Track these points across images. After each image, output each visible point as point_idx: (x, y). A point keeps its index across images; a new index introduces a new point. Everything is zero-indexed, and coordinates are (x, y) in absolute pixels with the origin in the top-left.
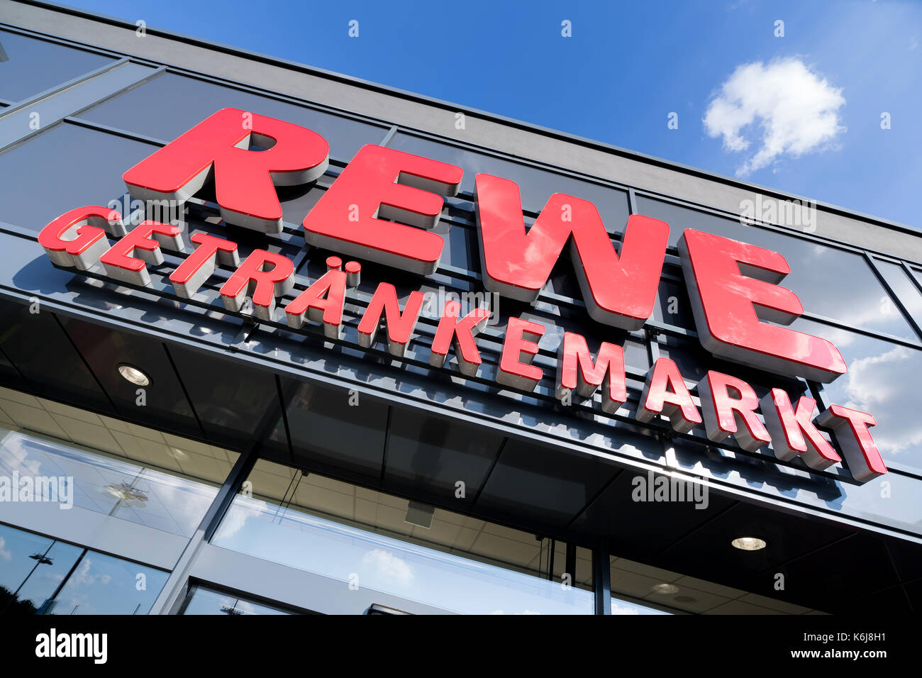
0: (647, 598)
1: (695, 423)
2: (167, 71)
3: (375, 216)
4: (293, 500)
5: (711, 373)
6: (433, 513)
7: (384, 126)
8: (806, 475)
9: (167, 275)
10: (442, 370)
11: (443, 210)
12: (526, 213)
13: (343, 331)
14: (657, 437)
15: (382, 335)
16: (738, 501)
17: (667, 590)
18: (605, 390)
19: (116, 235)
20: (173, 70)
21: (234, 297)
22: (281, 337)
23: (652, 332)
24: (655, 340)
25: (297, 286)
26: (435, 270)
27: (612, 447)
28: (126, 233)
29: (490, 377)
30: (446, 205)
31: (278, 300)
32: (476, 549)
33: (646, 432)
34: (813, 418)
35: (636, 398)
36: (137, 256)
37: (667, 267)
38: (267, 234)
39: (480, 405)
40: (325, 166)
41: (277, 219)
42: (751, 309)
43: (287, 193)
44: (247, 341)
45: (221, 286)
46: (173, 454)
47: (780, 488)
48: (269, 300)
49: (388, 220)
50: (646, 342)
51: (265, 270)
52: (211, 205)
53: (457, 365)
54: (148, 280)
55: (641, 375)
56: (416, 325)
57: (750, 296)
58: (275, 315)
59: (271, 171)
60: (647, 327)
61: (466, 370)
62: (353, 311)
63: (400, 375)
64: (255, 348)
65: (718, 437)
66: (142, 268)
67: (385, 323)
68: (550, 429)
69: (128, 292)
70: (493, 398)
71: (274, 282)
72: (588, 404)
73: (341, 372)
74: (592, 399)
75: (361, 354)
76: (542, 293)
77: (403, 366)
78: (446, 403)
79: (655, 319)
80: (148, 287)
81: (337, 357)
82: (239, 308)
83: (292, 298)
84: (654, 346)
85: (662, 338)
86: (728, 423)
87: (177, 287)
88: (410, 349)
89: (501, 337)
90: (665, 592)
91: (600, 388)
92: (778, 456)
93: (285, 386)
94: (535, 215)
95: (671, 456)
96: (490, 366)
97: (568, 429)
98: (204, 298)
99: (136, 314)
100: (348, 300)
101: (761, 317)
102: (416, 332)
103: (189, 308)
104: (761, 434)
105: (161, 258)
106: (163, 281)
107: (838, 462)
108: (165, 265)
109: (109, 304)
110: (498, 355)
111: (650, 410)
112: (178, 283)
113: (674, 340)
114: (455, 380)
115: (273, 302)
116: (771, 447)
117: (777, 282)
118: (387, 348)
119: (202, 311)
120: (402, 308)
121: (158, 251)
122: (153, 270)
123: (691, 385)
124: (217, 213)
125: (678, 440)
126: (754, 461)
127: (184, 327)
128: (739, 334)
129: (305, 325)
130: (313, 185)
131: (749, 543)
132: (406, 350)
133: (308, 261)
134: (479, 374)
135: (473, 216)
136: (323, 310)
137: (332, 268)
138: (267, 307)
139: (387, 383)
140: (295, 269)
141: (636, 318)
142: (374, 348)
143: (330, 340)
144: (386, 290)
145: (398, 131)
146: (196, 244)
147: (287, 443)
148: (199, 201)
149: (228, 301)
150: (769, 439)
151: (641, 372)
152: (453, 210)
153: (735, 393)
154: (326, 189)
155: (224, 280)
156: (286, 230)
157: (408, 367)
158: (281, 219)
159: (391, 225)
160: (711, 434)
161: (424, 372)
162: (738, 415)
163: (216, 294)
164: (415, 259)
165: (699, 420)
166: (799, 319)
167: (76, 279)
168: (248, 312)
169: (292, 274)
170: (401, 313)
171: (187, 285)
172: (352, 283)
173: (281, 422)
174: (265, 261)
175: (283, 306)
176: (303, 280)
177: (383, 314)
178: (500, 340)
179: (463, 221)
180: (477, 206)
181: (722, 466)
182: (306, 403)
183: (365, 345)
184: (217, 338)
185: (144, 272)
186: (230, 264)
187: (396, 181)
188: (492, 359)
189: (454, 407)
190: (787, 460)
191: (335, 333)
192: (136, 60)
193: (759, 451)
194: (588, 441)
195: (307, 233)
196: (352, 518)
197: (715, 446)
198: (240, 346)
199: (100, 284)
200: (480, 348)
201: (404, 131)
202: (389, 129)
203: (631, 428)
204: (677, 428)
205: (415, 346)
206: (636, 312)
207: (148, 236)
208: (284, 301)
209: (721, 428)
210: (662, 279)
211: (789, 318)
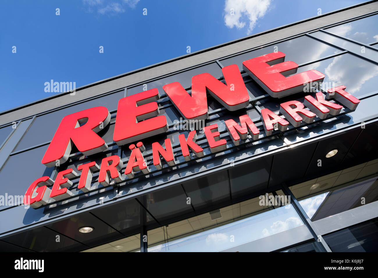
0: (311, 194)
1: (287, 125)
2: (37, 117)
3: (137, 122)
4: (169, 238)
5: (281, 105)
6: (220, 211)
7: (122, 90)
8: (335, 119)
9: (77, 187)
10: (192, 160)
11: (158, 106)
12: (187, 90)
13: (150, 169)
14: (278, 137)
15: (164, 161)
16: (318, 142)
17: (315, 187)
18: (250, 133)
19: (51, 185)
20: (38, 115)
21: (104, 181)
22: (129, 184)
23: (253, 103)
24: (256, 105)
25: (124, 163)
26: (168, 128)
27: (265, 150)
28: (54, 181)
29: (209, 153)
30: (158, 104)
31: (120, 172)
32: (243, 214)
33: (273, 138)
34: (324, 98)
35: (262, 129)
36: (62, 187)
37: (245, 78)
38: (103, 151)
39: (212, 164)
40: (110, 116)
41: (104, 144)
42: (281, 75)
43: (101, 133)
44: (118, 193)
45: (98, 179)
46: (117, 248)
47: (329, 128)
48: (117, 174)
49: (142, 121)
50: (254, 107)
51: (110, 164)
52: (78, 153)
53: (196, 156)
54: (71, 193)
56: (173, 150)
57: (278, 71)
58: (123, 178)
59: (92, 129)
60: (251, 102)
61: (200, 155)
62: (149, 159)
63: (178, 171)
64: (123, 194)
65: (298, 124)
66: (67, 190)
67: (162, 157)
68: (241, 158)
69: (67, 202)
70: (215, 159)
71: (115, 166)
72: (248, 141)
73: (157, 183)
74: (248, 138)
75: (160, 173)
76: (209, 113)
77: (178, 168)
78: (200, 171)
79: (252, 98)
80: (72, 196)
81: (153, 178)
82: (109, 183)
83: (125, 168)
84: (257, 107)
85: (258, 103)
86: (298, 118)
87: (83, 190)
88: (176, 160)
89: (204, 137)
90: (315, 188)
91: (248, 133)
92: (322, 118)
93: (141, 201)
94: (190, 89)
95: (287, 141)
96: (207, 149)
97: (246, 154)
98: (94, 187)
99: (74, 208)
100: (145, 157)
101: (286, 76)
102: (175, 153)
103: (91, 194)
104: (311, 114)
105: (71, 183)
106: (77, 190)
107: (341, 108)
108: (74, 184)
109: (62, 210)
110: (207, 143)
111: (270, 130)
112: (82, 188)
113: (262, 101)
114: (198, 161)
115: (119, 174)
116: (317, 117)
117: (283, 61)
118: (168, 165)
119: (97, 192)
120: (165, 148)
121: (69, 181)
122: (71, 189)
123: (278, 113)
124: (82, 155)
125: (285, 134)
126: (315, 125)
127: (93, 202)
128: (283, 86)
129: (135, 174)
130: (109, 124)
131: (332, 154)
132: (175, 162)
133: (123, 151)
134: (205, 154)
135: (170, 102)
136: (138, 166)
137: (133, 149)
138: (118, 177)
139: (175, 177)
140: (120, 157)
141: (245, 102)
142: (163, 168)
143: (147, 174)
144: (156, 145)
145: (128, 89)
146: (80, 170)
147: (153, 219)
148: (73, 155)
149: (103, 183)
150: (315, 115)
151: (259, 119)
152: (162, 104)
153: (294, 107)
154: (114, 123)
155: (97, 177)
156: (109, 146)
157: (179, 167)
158: (105, 143)
159: (144, 122)
160: (295, 125)
161: (186, 165)
162: (299, 113)
163: (98, 183)
164: (159, 128)
165: (288, 123)
166: (298, 68)
167: (46, 209)
168: (113, 183)
169: (120, 159)
170: (165, 150)
171: (86, 186)
172: (142, 150)
173: (147, 213)
174: (108, 161)
175: (124, 173)
176: (126, 159)
177: (160, 154)
178: (205, 138)
179: (168, 105)
180: (169, 97)
181: (305, 133)
182: (152, 200)
183: (160, 169)
184: (108, 198)
185: (68, 191)
186: (97, 170)
187: (137, 106)
188: (206, 146)
189: (203, 171)
190: (326, 118)
191: (147, 171)
192: (24, 120)
193: (314, 121)
194: (256, 153)
195: (117, 143)
196: (193, 231)
197: (299, 128)
198: (117, 196)
199: (55, 205)
200: (199, 145)
201: (129, 87)
202: (124, 90)
203: (267, 140)
204: (282, 130)
205: (177, 158)
206: (244, 100)
207: (62, 178)
208: (123, 171)
209: (297, 121)
210: (245, 83)
211: (295, 70)
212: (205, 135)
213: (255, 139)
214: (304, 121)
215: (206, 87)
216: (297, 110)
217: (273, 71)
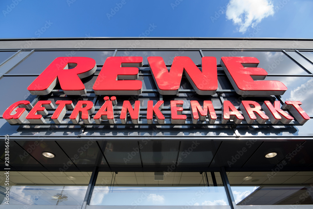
0: (242, 184)
1: (242, 119)
2: (35, 51)
3: (117, 79)
4: (115, 183)
6: (163, 174)
7: (113, 50)
8: (283, 127)
9: (50, 118)
10: (152, 124)
11: (139, 72)
12: (167, 66)
13: (116, 120)
14: (231, 128)
15: (129, 118)
16: (263, 142)
17: (248, 179)
19: (30, 109)
20: (37, 50)
21: (75, 119)
22: (95, 128)
23: (220, 94)
24: (221, 96)
25: (96, 110)
26: (142, 92)
27: (217, 135)
29: (169, 123)
31: (91, 116)
32: (181, 183)
33: (226, 127)
34: (280, 107)
35: (220, 117)
36: (38, 114)
37: (219, 71)
39: (169, 133)
40: (95, 68)
41: (84, 89)
42: (250, 77)
43: (85, 80)
44: (83, 132)
45: (70, 117)
46: (70, 178)
47: (277, 134)
50: (219, 97)
51: (83, 107)
52: (60, 90)
53: (157, 122)
54: (44, 121)
55: (220, 108)
56: (139, 112)
57: (249, 73)
59: (77, 74)
60: (217, 92)
61: (161, 122)
62: (118, 113)
63: (139, 130)
64: (87, 134)
66: (41, 117)
67: (129, 114)
68: (195, 135)
69: (39, 127)
70: (173, 129)
71: (88, 110)
72: (204, 123)
73: (119, 134)
74: (206, 120)
75: (124, 127)
76: (179, 90)
77: (139, 127)
78: (157, 135)
79: (219, 89)
80: (45, 123)
81: (116, 130)
82: (78, 122)
83: (94, 114)
84: (222, 98)
85: (223, 95)
86: (253, 116)
87: (55, 121)
88: (140, 120)
89: (169, 108)
91: (207, 117)
92: (273, 123)
93: (101, 145)
94: (170, 66)
95: (237, 133)
96: (169, 119)
97: (200, 133)
98: (65, 122)
99: (43, 134)
100: (115, 110)
101: (254, 79)
102: (140, 114)
103: (61, 127)
104: (265, 116)
105: (47, 113)
106: (50, 120)
107: (292, 119)
108: (49, 115)
109: (33, 133)
110: (170, 115)
111: (226, 119)
112: (55, 119)
113: (228, 94)
114: (158, 127)
116: (269, 121)
117: (256, 66)
118: (132, 122)
119: (66, 126)
120: (133, 107)
121: (45, 110)
122: (45, 117)
123: (237, 107)
124: (63, 93)
125: (238, 127)
126: (265, 127)
127: (61, 134)
128: (249, 87)
129: (102, 122)
130: (93, 75)
131: (271, 155)
132: (138, 121)
133: (98, 101)
134: (165, 122)
135: (150, 72)
136: (107, 115)
137: (106, 100)
138: (87, 119)
139: (135, 134)
140: (94, 104)
141: (213, 90)
142: (127, 123)
143: (112, 125)
144: (126, 103)
145: (118, 51)
146: (57, 104)
147: (107, 164)
148: (55, 90)
149: (73, 121)
150: (268, 118)
152: (143, 71)
154: (97, 76)
155: (70, 114)
156: (88, 92)
157: (141, 127)
158: (85, 89)
159: (123, 81)
160: (248, 122)
161: (147, 127)
163: (69, 120)
164: (134, 90)
165: (243, 118)
166: (267, 77)
167: (20, 127)
168: (81, 123)
169: (93, 106)
170: (134, 109)
171: (58, 119)
172: (114, 104)
173: (103, 158)
174: (83, 104)
175: (93, 118)
176: (98, 107)
178: (169, 110)
179: (147, 74)
180: (150, 68)
181: (255, 131)
182: (112, 150)
183: (124, 123)
184: (73, 134)
185: (42, 119)
186: (72, 109)
187: (121, 67)
188: (169, 117)
189: (160, 136)
190: (276, 124)
191: (113, 122)
192: (23, 50)
193: (266, 123)
194: (208, 135)
195: (95, 91)
196: (137, 184)
197: (251, 125)
198: (81, 135)
199: (29, 127)
200: (163, 114)
201: (120, 50)
202: (114, 51)
203: (221, 127)
204: (236, 123)
205: (141, 119)
206: (212, 88)
207: (41, 106)
208: (93, 116)
209: (251, 119)
210: (218, 76)
211: (263, 77)
212: (170, 107)
213: (211, 123)
214: (257, 120)
215: (184, 69)
216: (254, 109)
217: (246, 73)
